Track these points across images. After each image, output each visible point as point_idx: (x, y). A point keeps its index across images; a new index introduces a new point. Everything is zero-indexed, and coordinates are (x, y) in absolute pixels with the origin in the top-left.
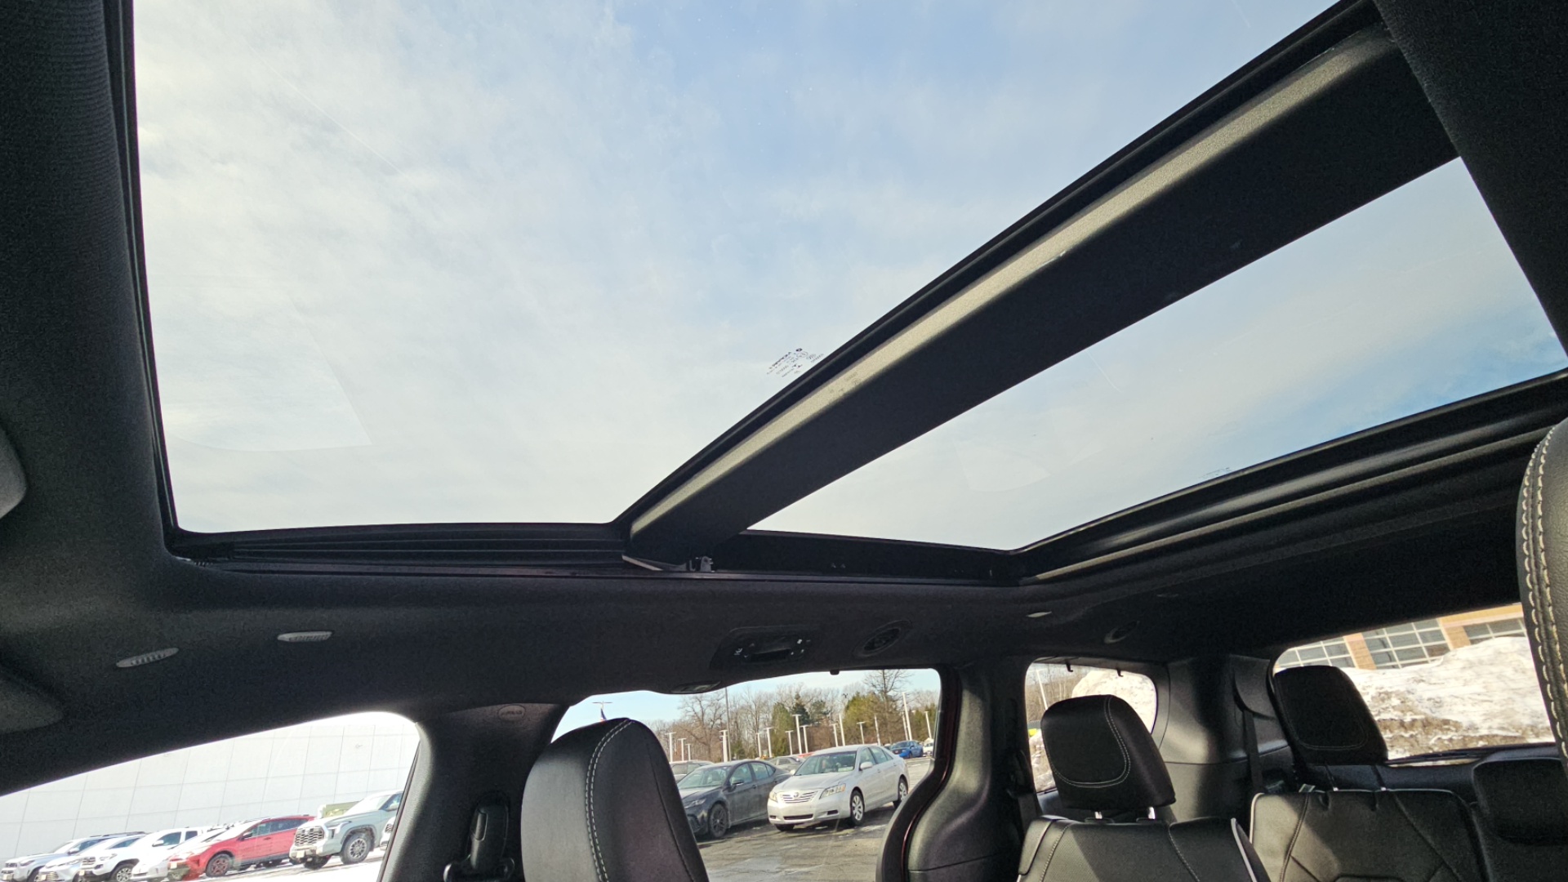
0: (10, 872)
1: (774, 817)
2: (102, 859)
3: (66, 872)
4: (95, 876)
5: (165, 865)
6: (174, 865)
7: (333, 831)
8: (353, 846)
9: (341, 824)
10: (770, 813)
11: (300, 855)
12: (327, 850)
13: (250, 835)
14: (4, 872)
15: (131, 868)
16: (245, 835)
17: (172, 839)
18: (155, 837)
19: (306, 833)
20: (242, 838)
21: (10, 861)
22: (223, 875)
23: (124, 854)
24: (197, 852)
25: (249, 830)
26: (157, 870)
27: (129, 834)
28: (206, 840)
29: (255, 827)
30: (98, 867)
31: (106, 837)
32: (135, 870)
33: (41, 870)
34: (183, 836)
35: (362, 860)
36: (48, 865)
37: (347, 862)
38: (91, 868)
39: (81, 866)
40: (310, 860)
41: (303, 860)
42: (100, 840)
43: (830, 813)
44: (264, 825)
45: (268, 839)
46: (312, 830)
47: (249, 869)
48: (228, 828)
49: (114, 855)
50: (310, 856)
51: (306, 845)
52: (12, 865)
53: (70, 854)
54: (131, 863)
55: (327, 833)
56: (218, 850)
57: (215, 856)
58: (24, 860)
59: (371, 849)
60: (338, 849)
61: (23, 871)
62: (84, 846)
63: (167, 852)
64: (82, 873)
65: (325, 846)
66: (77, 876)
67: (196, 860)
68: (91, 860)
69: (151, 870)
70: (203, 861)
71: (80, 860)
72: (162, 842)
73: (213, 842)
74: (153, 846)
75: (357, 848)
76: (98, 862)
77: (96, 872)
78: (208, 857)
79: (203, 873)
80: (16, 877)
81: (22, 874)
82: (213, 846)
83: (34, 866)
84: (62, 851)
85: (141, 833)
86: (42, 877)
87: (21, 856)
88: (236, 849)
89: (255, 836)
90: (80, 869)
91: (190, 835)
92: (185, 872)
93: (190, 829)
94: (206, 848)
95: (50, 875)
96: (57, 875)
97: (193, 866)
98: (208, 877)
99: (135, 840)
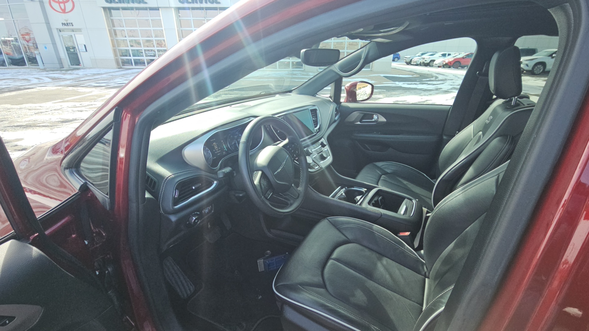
0: (406, 60)
2: (427, 58)
3: (418, 61)
4: (425, 63)
5: (442, 63)
6: (444, 63)
13: (466, 57)
14: (404, 60)
15: (434, 62)
16: (464, 57)
17: (444, 55)
18: (440, 54)
20: (463, 58)
21: (406, 57)
22: (457, 68)
23: (432, 58)
24: (451, 60)
25: (466, 55)
27: (433, 52)
28: (453, 57)
30: (426, 61)
31: (428, 52)
32: (435, 63)
33: (413, 60)
34: (447, 55)
36: (414, 58)
38: (424, 61)
39: (422, 60)
42: (426, 53)
44: (470, 54)
47: (465, 68)
48: (460, 54)
49: (429, 58)
52: (406, 58)
53: (419, 56)
54: (434, 61)
56: (456, 61)
57: (455, 62)
58: (409, 57)
61: (408, 59)
62: (422, 54)
63: (442, 59)
64: (422, 62)
66: (421, 63)
67: (450, 62)
68: (424, 59)
69: (439, 63)
70: (452, 63)
71: (421, 58)
72: (441, 56)
73: (455, 58)
74: (439, 57)
76: (426, 59)
77: (425, 62)
78: (454, 62)
79: (452, 66)
80: (407, 61)
81: (408, 61)
82: (455, 59)
83: (411, 59)
84: (417, 55)
85: (436, 52)
86: (413, 62)
87: (408, 55)
88: (461, 61)
89: (467, 58)
90: (422, 61)
91: (449, 55)
92: (447, 65)
93: (449, 53)
94: (453, 60)
95: (415, 62)
96: (416, 62)
97: (450, 64)
98: (453, 68)
99: (435, 54)
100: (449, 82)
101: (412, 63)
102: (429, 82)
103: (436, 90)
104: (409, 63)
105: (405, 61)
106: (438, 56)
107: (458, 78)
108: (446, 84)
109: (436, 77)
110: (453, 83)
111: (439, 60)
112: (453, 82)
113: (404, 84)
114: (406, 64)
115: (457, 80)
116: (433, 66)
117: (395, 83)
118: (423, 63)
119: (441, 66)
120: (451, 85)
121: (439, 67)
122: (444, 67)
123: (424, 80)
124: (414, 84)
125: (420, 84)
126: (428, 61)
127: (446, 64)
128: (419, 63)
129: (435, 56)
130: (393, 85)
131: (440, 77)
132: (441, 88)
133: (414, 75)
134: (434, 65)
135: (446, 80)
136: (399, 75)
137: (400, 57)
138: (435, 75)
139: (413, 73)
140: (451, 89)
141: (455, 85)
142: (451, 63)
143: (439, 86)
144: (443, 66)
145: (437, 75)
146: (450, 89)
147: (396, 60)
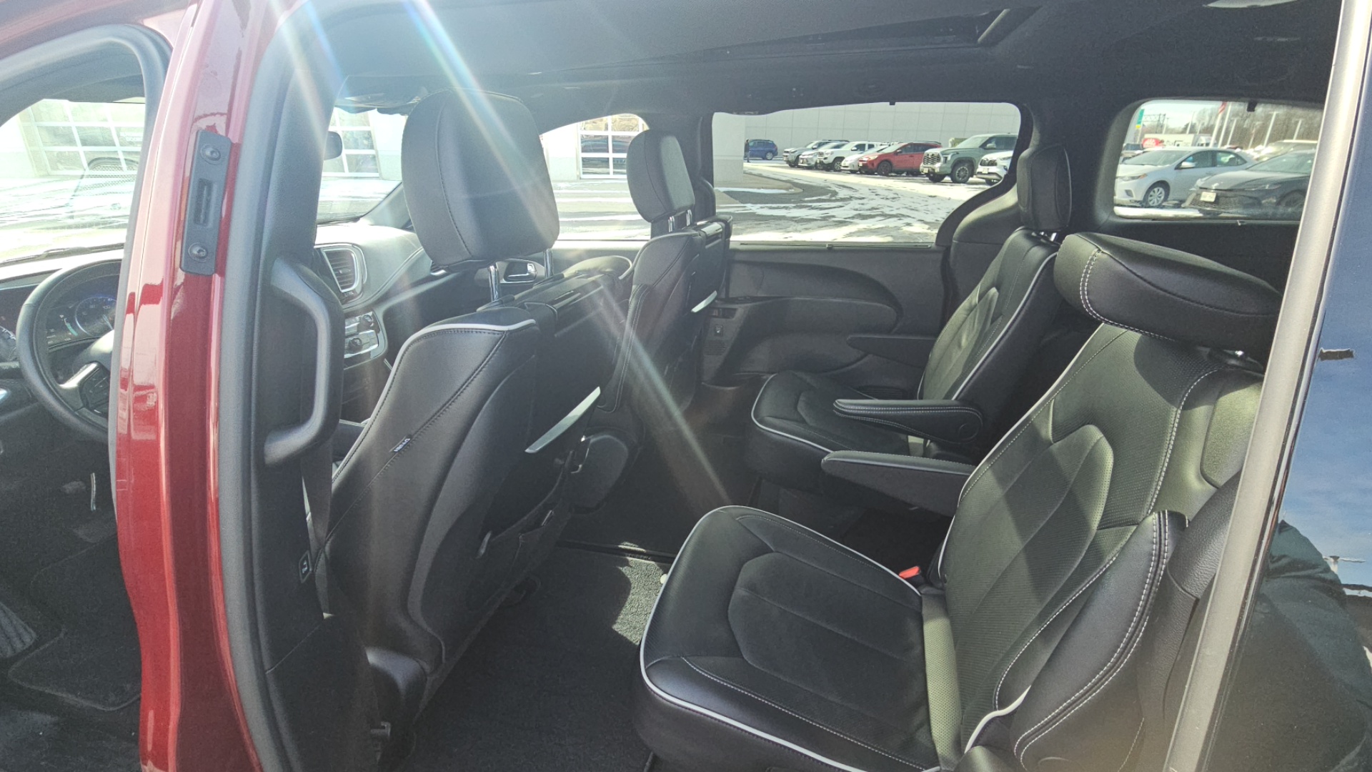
0: (787, 156)
2: (827, 154)
3: (811, 159)
4: (825, 164)
5: (856, 165)
6: (861, 165)
7: (946, 158)
8: (959, 171)
9: (952, 154)
11: (926, 171)
12: (943, 170)
13: (900, 152)
14: (784, 156)
15: (841, 161)
16: (898, 151)
17: (861, 148)
18: (852, 145)
19: (930, 157)
20: (896, 153)
22: (888, 175)
23: (838, 153)
24: (873, 158)
25: (900, 149)
26: (853, 166)
27: (840, 141)
28: (878, 151)
29: (904, 147)
30: (825, 158)
31: (830, 141)
32: (843, 163)
33: (801, 157)
34: (867, 147)
35: (965, 182)
36: (803, 154)
37: (955, 181)
38: (822, 159)
39: (818, 157)
40: (932, 175)
41: (927, 175)
42: (826, 143)
45: (912, 156)
46: (933, 155)
47: (903, 175)
48: (890, 145)
49: (832, 153)
50: (932, 173)
51: (929, 165)
52: (787, 152)
53: (813, 149)
54: (842, 159)
55: (942, 159)
56: (883, 159)
57: (882, 163)
58: (793, 150)
59: (972, 176)
60: (949, 171)
61: (792, 156)
62: (820, 145)
63: (857, 155)
64: (818, 162)
65: (940, 168)
66: (816, 163)
67: (871, 162)
68: (821, 154)
69: (850, 164)
70: (875, 164)
71: (818, 153)
72: (855, 148)
73: (880, 153)
74: (852, 150)
75: (962, 173)
76: (826, 156)
77: (825, 161)
78: (878, 162)
79: (876, 172)
80: (790, 159)
81: (792, 158)
82: (880, 156)
83: (796, 154)
84: (810, 146)
85: (846, 141)
86: (801, 161)
87: (791, 147)
88: (895, 160)
89: (904, 153)
90: (817, 159)
91: (871, 146)
92: (866, 169)
93: (871, 143)
94: (876, 157)
95: (805, 160)
96: (807, 161)
97: (870, 166)
98: (879, 174)
99: (843, 145)
100: (855, 204)
101: (799, 164)
102: (814, 205)
103: (821, 220)
104: (794, 164)
105: (785, 159)
106: (849, 149)
107: (877, 195)
108: (846, 207)
109: (835, 193)
110: (861, 206)
111: (852, 158)
112: (862, 204)
113: (762, 208)
114: (788, 165)
115: (872, 199)
116: (840, 171)
117: (745, 207)
118: (821, 163)
119: (857, 171)
120: (857, 210)
121: (853, 172)
122: (861, 173)
123: (806, 199)
124: (784, 207)
125: (795, 207)
126: (830, 160)
127: (864, 166)
128: (813, 163)
129: (843, 149)
130: (740, 211)
131: (843, 193)
132: (834, 216)
133: (791, 188)
134: (842, 168)
135: (851, 198)
136: (759, 188)
137: (777, 149)
138: (834, 188)
139: (788, 185)
140: (853, 218)
141: (864, 210)
142: (873, 165)
143: (831, 212)
144: (860, 170)
145: (837, 190)
146: (849, 218)
147: (769, 156)
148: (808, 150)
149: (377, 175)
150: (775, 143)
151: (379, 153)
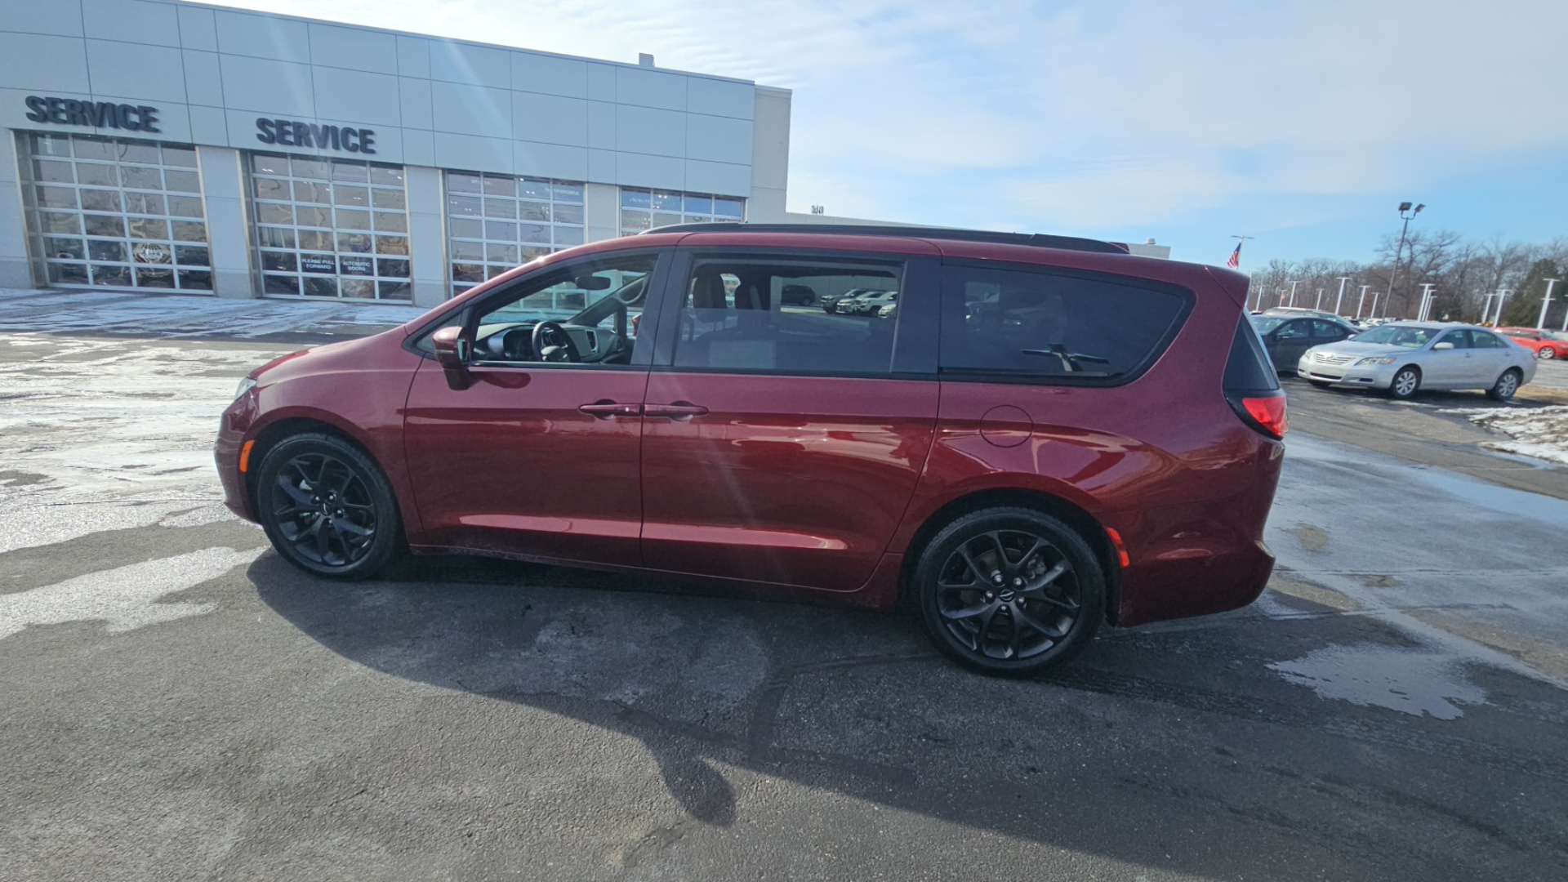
0: (823, 303)
1: (1302, 371)
2: (865, 302)
3: (849, 307)
10: (1300, 367)
15: (877, 310)
23: (875, 301)
27: (876, 291)
30: (863, 307)
31: (867, 290)
32: (880, 312)
33: (838, 304)
36: (842, 301)
38: (859, 307)
39: (855, 305)
42: (865, 292)
43: (1362, 380)
49: (869, 302)
53: (851, 297)
58: (830, 297)
61: (829, 303)
62: (857, 294)
64: (855, 309)
68: (858, 302)
69: (885, 313)
71: (855, 301)
77: (862, 309)
80: (828, 306)
81: (832, 305)
83: (834, 301)
84: (847, 294)
86: (840, 308)
87: (829, 294)
90: (854, 307)
95: (843, 308)
99: (880, 295)
101: (838, 312)
104: (832, 311)
105: (822, 305)
114: (825, 311)
118: (858, 310)
126: (868, 308)
128: (850, 311)
129: (881, 298)
134: (877, 316)
137: (816, 296)
147: (807, 302)
148: (846, 298)
149: (409, 302)
150: (813, 289)
151: (415, 282)
